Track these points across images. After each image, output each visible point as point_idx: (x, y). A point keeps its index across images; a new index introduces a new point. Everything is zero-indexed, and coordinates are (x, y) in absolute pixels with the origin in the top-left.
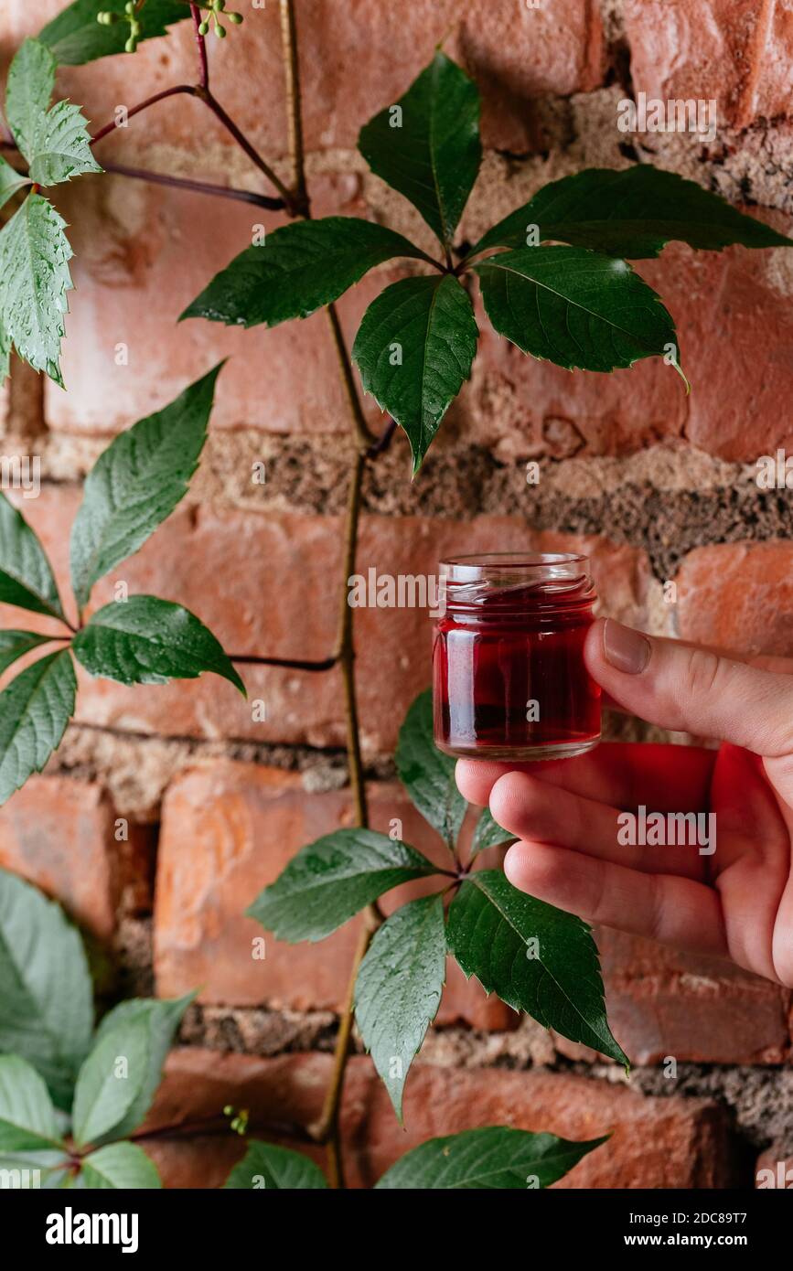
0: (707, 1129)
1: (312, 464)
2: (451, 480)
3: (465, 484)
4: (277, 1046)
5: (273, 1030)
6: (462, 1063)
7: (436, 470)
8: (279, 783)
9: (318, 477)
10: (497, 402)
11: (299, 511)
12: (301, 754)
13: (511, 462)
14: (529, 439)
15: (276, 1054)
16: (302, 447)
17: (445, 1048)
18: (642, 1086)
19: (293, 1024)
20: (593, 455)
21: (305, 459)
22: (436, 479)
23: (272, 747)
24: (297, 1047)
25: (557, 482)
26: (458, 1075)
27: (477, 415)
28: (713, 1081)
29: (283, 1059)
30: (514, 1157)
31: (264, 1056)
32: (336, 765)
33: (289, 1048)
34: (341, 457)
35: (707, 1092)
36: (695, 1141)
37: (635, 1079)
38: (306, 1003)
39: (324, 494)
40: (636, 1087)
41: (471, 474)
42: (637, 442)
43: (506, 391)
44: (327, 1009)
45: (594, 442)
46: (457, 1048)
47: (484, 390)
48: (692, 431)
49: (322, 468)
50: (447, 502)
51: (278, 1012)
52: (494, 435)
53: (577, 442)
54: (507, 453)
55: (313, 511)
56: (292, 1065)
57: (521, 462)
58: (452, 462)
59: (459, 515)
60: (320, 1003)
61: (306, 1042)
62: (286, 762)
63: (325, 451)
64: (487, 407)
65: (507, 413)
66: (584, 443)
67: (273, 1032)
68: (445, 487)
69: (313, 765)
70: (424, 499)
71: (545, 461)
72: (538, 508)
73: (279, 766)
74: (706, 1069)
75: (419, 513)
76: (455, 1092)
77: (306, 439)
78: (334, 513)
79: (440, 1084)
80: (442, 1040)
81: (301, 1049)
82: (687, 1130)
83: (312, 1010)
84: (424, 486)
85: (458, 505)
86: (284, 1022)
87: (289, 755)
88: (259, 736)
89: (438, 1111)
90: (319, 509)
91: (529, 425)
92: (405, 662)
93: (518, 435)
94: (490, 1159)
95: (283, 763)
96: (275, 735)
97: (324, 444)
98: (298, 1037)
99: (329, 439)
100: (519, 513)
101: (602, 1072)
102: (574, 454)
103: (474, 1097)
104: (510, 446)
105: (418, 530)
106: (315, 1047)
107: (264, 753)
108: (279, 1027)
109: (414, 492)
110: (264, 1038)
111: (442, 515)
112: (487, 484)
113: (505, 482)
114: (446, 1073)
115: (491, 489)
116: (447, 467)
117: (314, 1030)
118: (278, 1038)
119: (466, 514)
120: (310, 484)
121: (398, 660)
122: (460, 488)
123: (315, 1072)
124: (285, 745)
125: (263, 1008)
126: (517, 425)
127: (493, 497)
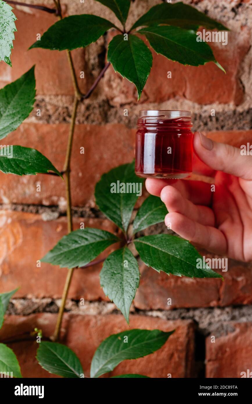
0: (191, 330)
1: (45, 106)
2: (97, 111)
3: (102, 113)
4: (30, 311)
5: (28, 305)
6: (100, 313)
7: (91, 108)
8: (32, 218)
9: (47, 110)
10: (114, 85)
11: (41, 122)
12: (39, 208)
13: (118, 105)
14: (127, 97)
15: (29, 314)
16: (41, 100)
17: (93, 308)
18: (167, 317)
19: (36, 303)
20: (151, 102)
21: (43, 104)
22: (91, 111)
23: (29, 205)
24: (38, 311)
25: (136, 112)
26: (99, 317)
27: (106, 89)
28: (191, 314)
29: (32, 316)
30: (147, 338)
31: (24, 315)
32: (53, 211)
33: (34, 312)
34: (56, 103)
35: (190, 318)
36: (188, 334)
37: (164, 315)
38: (42, 295)
39: (50, 116)
40: (164, 318)
41: (103, 110)
42: (166, 97)
43: (119, 81)
44: (49, 297)
45: (152, 98)
46: (98, 308)
47: (109, 80)
48: (187, 94)
49: (49, 107)
50: (96, 119)
51: (30, 299)
52: (113, 96)
53: (146, 98)
54: (117, 103)
55: (46, 122)
56: (36, 318)
57: (122, 105)
58: (97, 106)
59: (100, 124)
60: (47, 295)
61: (41, 309)
62: (34, 211)
63: (51, 101)
64: (110, 86)
65: (118, 89)
66: (148, 98)
67: (28, 306)
68: (95, 114)
69: (45, 211)
70: (87, 118)
71: (132, 105)
72: (129, 121)
73: (31, 212)
74: (188, 310)
75: (86, 123)
76: (99, 323)
77: (43, 97)
78: (54, 123)
79: (94, 320)
80: (92, 305)
81: (39, 312)
82: (185, 331)
83: (44, 298)
84: (87, 113)
85: (100, 120)
86: (33, 303)
87: (35, 208)
88: (24, 202)
89: (93, 330)
90: (48, 121)
91: (127, 92)
92: (80, 174)
93: (123, 96)
94: (138, 339)
95: (33, 211)
96: (30, 201)
97: (50, 99)
98: (38, 308)
99: (52, 97)
100: (122, 123)
101: (150, 313)
102: (143, 103)
103: (106, 324)
104: (119, 99)
105: (86, 128)
106: (44, 311)
107: (26, 208)
108: (31, 304)
109: (84, 116)
110: (25, 309)
111: (94, 124)
112: (109, 113)
113: (116, 112)
114: (95, 317)
115: (111, 115)
116: (94, 107)
117: (44, 305)
118: (30, 308)
119: (103, 124)
120: (45, 113)
121: (78, 174)
122: (100, 114)
123: (46, 319)
124: (34, 205)
125: (24, 298)
126: (123, 92)
127: (112, 118)
